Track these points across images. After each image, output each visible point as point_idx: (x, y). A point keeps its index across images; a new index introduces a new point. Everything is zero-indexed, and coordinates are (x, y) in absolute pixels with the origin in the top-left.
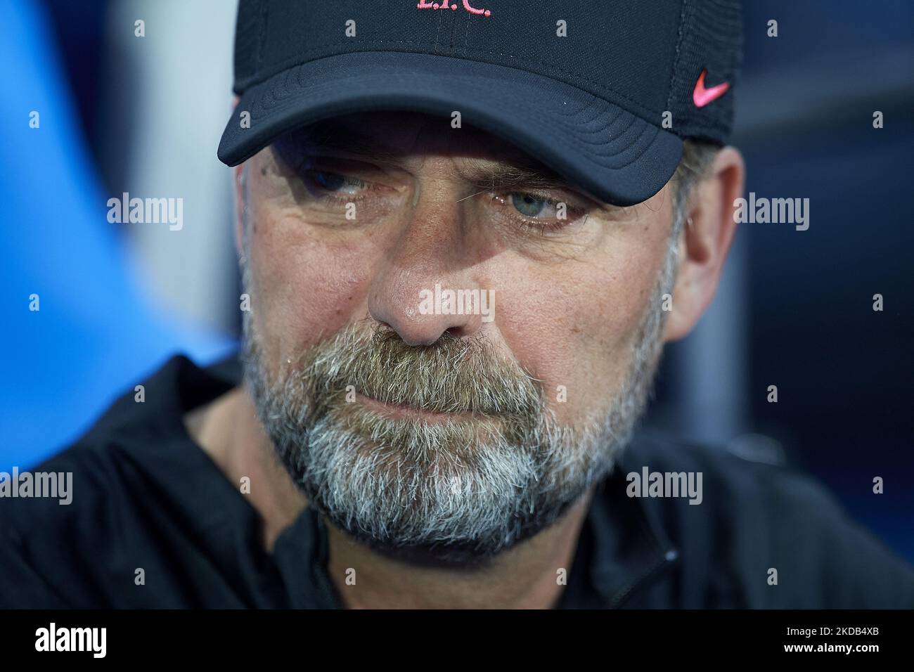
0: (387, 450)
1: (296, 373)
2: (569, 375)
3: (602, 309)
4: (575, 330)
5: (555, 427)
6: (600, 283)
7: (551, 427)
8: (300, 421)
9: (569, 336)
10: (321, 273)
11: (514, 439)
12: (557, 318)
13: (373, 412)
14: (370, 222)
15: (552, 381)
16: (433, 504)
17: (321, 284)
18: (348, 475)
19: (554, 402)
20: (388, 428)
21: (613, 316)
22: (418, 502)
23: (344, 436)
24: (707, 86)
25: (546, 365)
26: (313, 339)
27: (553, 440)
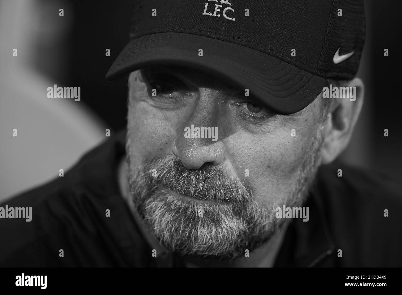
0: (178, 212)
1: (142, 174)
2: (264, 186)
3: (282, 157)
4: (269, 167)
5: (258, 209)
6: (281, 145)
7: (256, 209)
8: (142, 196)
9: (266, 169)
10: (155, 130)
11: (238, 213)
12: (259, 161)
13: (172, 196)
14: (178, 108)
15: (256, 189)
16: (196, 238)
17: (154, 136)
18: (161, 221)
19: (257, 198)
20: (178, 205)
21: (288, 159)
22: (189, 237)
23: (160, 205)
24: (340, 54)
25: (253, 181)
26: (150, 159)
27: (256, 215)
